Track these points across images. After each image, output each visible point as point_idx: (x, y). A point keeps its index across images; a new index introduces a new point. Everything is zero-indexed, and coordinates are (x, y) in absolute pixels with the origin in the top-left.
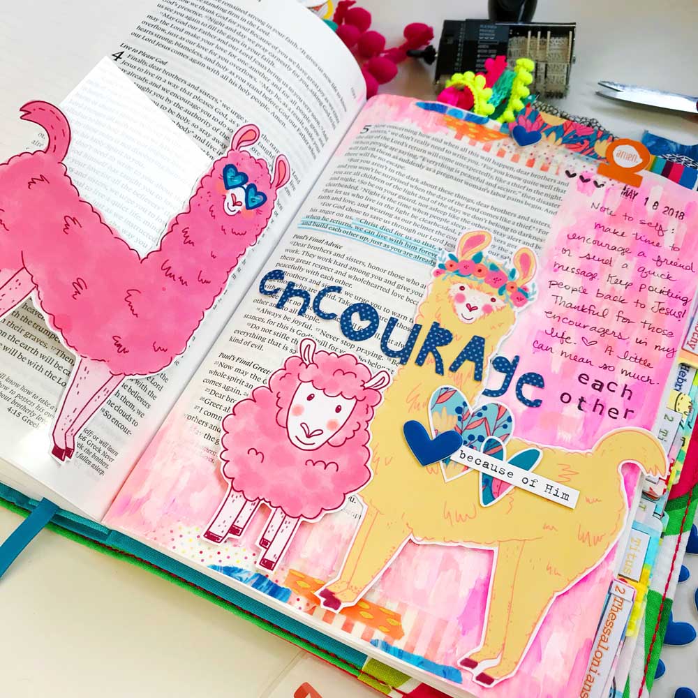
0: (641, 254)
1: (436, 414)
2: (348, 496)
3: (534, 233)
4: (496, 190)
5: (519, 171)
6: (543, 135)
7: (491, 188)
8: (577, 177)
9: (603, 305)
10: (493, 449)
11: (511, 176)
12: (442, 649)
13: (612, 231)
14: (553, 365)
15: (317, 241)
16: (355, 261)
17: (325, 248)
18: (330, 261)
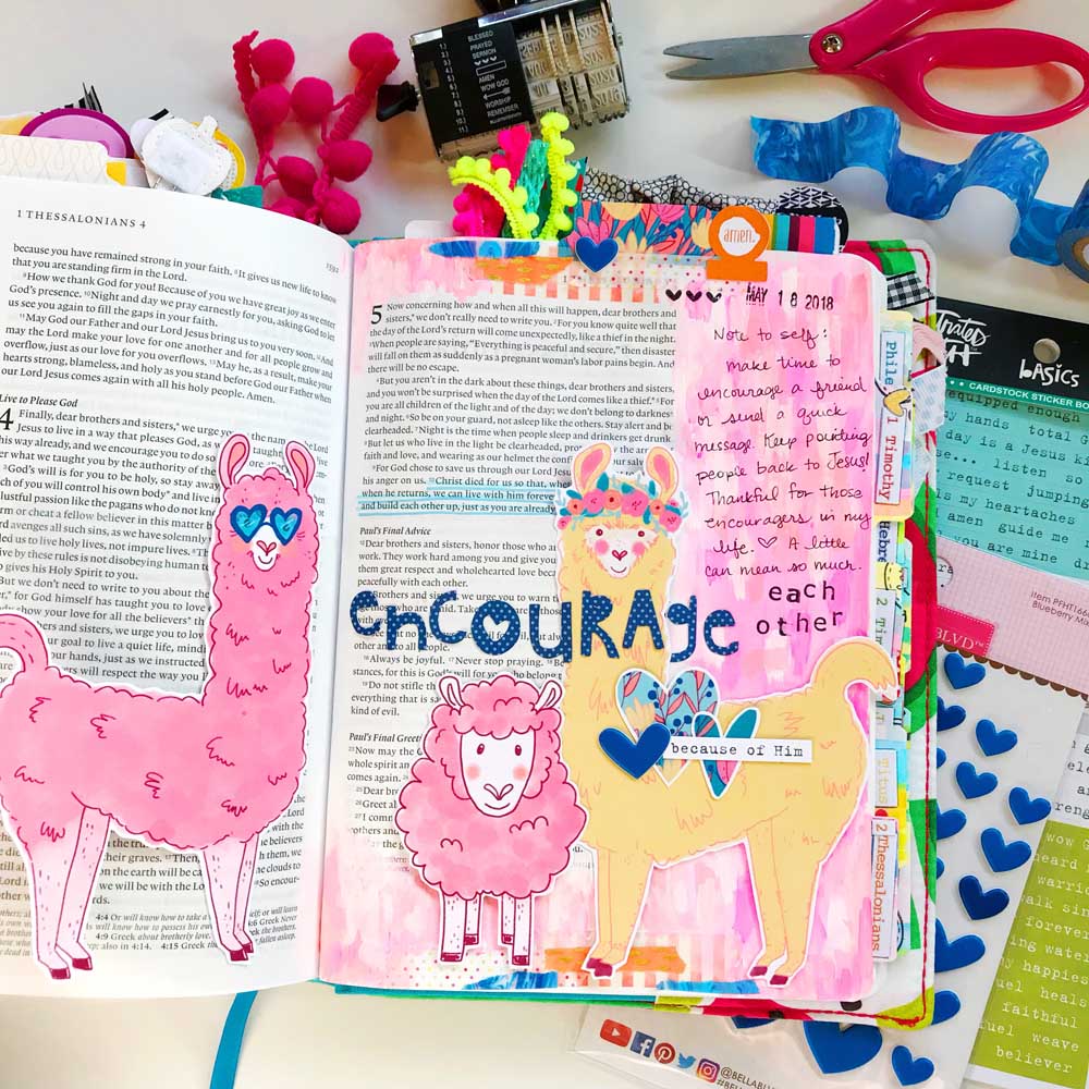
0: (796, 389)
1: (629, 709)
2: (571, 849)
3: (656, 407)
4: (587, 356)
5: (606, 313)
6: (618, 240)
7: (579, 356)
8: (683, 296)
9: (767, 483)
10: (705, 727)
11: (600, 325)
12: (728, 965)
13: (750, 366)
14: (736, 591)
15: (394, 531)
16: (455, 545)
17: (410, 538)
18: (424, 558)
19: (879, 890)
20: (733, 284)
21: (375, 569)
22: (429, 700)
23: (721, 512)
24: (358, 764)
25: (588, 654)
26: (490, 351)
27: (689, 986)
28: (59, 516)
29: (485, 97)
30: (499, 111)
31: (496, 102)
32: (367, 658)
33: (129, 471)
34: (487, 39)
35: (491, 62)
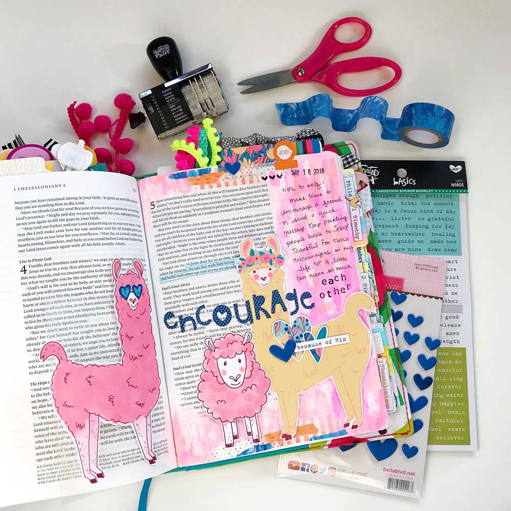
0: (317, 205)
1: (279, 337)
2: (267, 394)
3: (266, 221)
4: (237, 207)
5: (241, 189)
6: (240, 162)
7: (234, 207)
8: (268, 178)
9: (313, 241)
10: (308, 337)
11: (239, 194)
12: (334, 426)
13: (298, 199)
14: (310, 284)
15: (176, 287)
16: (201, 287)
17: (182, 288)
18: (190, 294)
19: (385, 385)
20: (286, 170)
21: (171, 303)
22: (202, 349)
23: (299, 255)
24: (178, 379)
25: (259, 319)
26: (200, 212)
27: (322, 437)
28: (52, 303)
29: (173, 114)
30: (179, 118)
31: (178, 115)
32: (174, 337)
33: (76, 281)
34: (169, 91)
35: (173, 100)
